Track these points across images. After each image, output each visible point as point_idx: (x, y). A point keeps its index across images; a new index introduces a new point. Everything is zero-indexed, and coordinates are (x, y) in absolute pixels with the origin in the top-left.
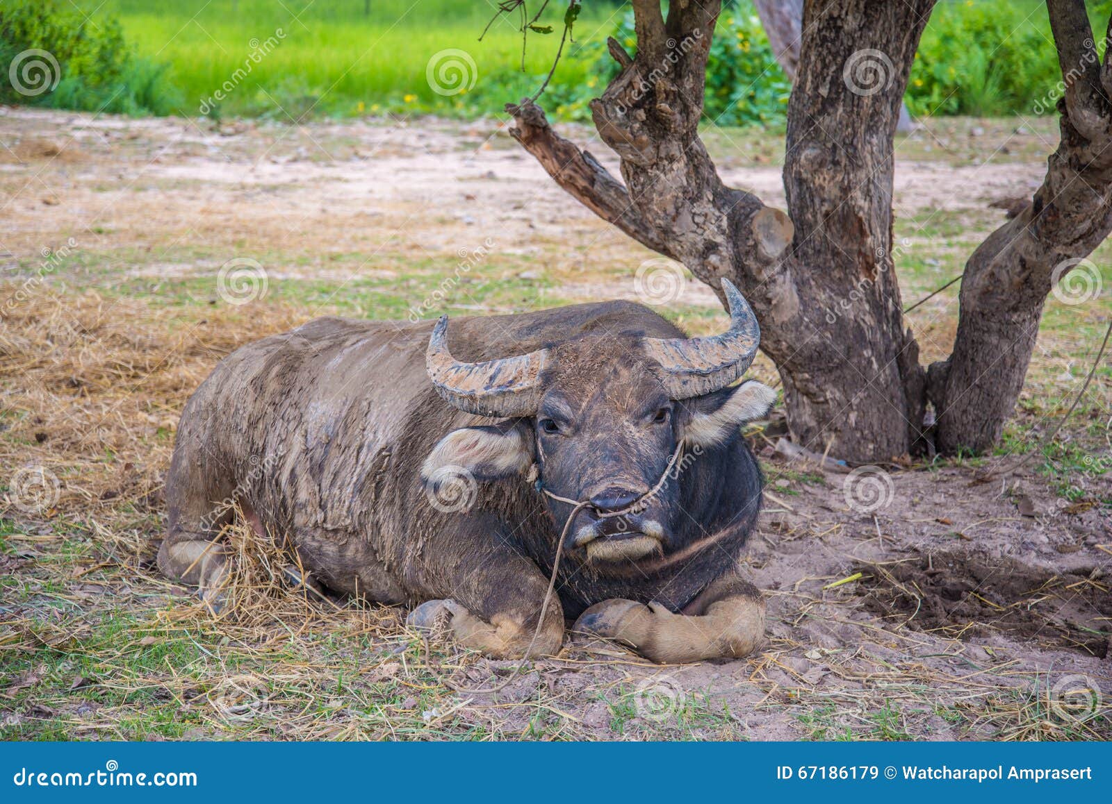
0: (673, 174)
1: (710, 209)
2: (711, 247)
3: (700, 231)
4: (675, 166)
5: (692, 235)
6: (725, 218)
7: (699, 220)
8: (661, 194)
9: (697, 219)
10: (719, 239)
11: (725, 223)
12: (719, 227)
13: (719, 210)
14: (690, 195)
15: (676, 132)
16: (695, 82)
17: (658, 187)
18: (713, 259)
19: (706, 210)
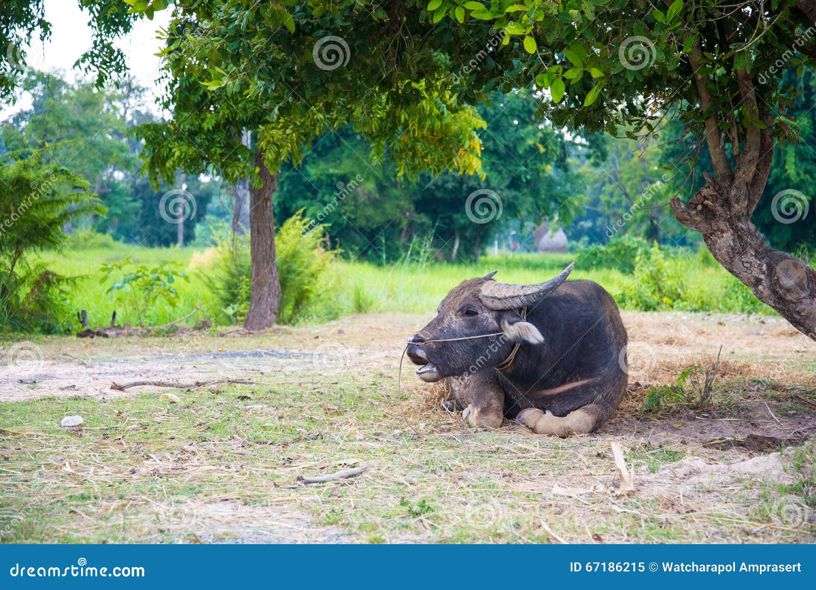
0: (724, 239)
1: (753, 259)
2: (758, 281)
3: (750, 272)
4: (724, 235)
5: (745, 274)
6: (765, 265)
7: (748, 265)
8: (720, 250)
9: (745, 265)
10: (762, 277)
11: (764, 267)
12: (761, 270)
13: (760, 260)
14: (738, 251)
15: (721, 216)
16: (737, 192)
17: (717, 246)
18: (760, 287)
19: (750, 260)
